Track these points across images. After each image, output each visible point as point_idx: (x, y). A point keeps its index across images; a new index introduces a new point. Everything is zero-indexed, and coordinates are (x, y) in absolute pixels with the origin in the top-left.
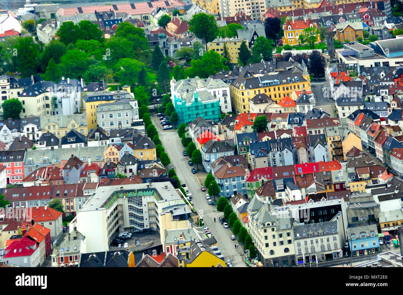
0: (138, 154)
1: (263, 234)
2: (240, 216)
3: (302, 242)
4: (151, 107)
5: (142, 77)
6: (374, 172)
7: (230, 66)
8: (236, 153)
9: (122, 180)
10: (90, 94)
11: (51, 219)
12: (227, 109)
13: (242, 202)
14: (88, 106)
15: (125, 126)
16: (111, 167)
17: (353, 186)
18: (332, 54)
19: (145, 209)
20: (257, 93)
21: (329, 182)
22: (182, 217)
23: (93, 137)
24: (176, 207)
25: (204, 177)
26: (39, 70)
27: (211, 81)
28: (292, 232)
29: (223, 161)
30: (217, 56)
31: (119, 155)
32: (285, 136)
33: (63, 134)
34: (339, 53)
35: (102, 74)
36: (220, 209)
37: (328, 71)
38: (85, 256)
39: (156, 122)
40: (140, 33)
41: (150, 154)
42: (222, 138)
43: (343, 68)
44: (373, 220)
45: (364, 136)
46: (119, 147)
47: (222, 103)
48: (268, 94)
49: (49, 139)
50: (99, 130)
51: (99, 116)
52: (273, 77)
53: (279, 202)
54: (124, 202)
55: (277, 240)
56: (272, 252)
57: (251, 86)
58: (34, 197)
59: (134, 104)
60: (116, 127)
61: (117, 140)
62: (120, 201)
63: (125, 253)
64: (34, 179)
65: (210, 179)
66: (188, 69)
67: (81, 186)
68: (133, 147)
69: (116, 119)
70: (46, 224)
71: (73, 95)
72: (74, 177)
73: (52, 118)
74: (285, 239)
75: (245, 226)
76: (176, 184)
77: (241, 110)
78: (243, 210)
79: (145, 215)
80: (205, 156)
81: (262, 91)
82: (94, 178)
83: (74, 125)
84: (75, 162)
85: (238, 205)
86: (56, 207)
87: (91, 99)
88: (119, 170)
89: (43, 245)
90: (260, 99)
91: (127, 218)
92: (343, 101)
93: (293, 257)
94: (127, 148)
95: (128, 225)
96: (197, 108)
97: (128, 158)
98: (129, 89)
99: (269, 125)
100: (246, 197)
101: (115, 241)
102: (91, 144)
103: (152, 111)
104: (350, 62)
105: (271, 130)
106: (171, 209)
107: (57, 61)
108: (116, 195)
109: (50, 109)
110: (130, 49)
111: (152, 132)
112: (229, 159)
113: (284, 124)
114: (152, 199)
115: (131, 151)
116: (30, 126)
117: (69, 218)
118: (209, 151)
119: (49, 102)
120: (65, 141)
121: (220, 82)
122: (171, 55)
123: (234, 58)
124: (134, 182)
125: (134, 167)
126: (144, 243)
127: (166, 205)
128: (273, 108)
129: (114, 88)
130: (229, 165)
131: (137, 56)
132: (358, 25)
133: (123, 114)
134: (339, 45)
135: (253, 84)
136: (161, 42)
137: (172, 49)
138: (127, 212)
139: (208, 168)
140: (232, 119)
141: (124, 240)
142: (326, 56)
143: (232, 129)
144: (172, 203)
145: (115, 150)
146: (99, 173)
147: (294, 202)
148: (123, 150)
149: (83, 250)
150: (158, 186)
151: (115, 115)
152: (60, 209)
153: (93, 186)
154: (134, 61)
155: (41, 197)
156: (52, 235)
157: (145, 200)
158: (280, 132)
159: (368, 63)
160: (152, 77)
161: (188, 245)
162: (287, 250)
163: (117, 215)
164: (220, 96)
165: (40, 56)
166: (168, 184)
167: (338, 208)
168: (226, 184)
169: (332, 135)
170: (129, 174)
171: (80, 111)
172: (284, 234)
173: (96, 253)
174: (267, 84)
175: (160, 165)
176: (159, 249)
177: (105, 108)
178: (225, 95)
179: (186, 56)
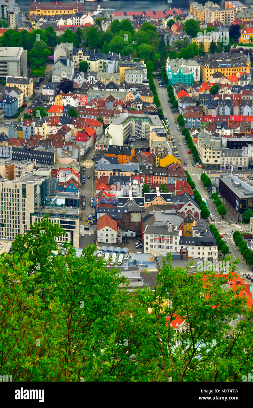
0: (144, 99)
1: (204, 150)
2: (193, 139)
3: (226, 158)
4: (155, 73)
5: (151, 55)
7: (204, 53)
8: (198, 105)
9: (134, 111)
10: (123, 62)
11: (98, 126)
12: (197, 79)
13: (196, 132)
14: (121, 69)
15: (139, 82)
16: (129, 103)
19: (143, 128)
20: (216, 71)
21: (249, 128)
22: (161, 135)
23: (121, 87)
24: (160, 129)
25: (177, 116)
26: (99, 47)
27: (190, 61)
28: (220, 152)
29: (189, 108)
30: (196, 46)
31: (134, 98)
32: (228, 98)
33: (107, 83)
35: (130, 52)
36: (183, 134)
38: (111, 146)
39: (156, 81)
40: (154, 29)
41: (150, 99)
42: (191, 95)
46: (134, 94)
47: (194, 75)
48: (223, 72)
49: (100, 85)
50: (125, 83)
51: (126, 75)
52: (228, 62)
53: (217, 135)
54: (133, 123)
55: (211, 155)
56: (208, 161)
57: (213, 67)
58: (90, 114)
59: (145, 71)
60: (134, 82)
61: (134, 90)
62: (131, 122)
63: (130, 149)
64: (91, 105)
65: (181, 117)
66: (178, 53)
67: (113, 111)
68: (142, 94)
69: (135, 78)
70: (95, 128)
71: (114, 62)
72: (110, 106)
73: (103, 74)
74: (216, 155)
75: (196, 145)
76: (162, 117)
77: (205, 80)
78: (196, 136)
79: (143, 131)
80: (180, 105)
81: (219, 70)
82: (120, 108)
83: (113, 79)
84: (111, 98)
85: (194, 133)
86: (100, 120)
87: (122, 65)
88: (133, 106)
89: (92, 138)
90: (217, 75)
91: (134, 131)
93: (219, 165)
94: (138, 95)
95: (134, 135)
96: (180, 76)
97: (138, 100)
98: (143, 62)
99: (220, 91)
100: (199, 130)
101: (126, 142)
102: (121, 90)
103: (155, 76)
105: (220, 94)
106: (156, 130)
107: (108, 42)
108: (129, 118)
109: (102, 69)
110: (147, 38)
111: (153, 88)
112: (193, 107)
113: (229, 91)
114: (148, 123)
115: (140, 96)
116: (92, 77)
117: (105, 127)
118: (183, 102)
119: (102, 65)
120: (108, 87)
121: (195, 62)
122: (171, 44)
123: (207, 49)
124: (140, 113)
125: (141, 105)
126: (141, 146)
127: (154, 127)
128: (224, 81)
129: (135, 61)
130: (192, 111)
131: (150, 43)
133: (139, 75)
135: (214, 65)
136: (166, 36)
137: (171, 40)
138: (134, 128)
139: (181, 111)
140: (199, 85)
141: (131, 142)
143: (197, 91)
144: (158, 127)
145: (132, 95)
146: (123, 106)
147: (225, 136)
148: (136, 96)
149: (111, 143)
150: (152, 117)
151: (135, 75)
152: (102, 121)
153: (119, 112)
154: (149, 46)
155: (93, 114)
156: (97, 133)
157: (144, 123)
158: (226, 96)
160: (157, 55)
161: (162, 149)
162: (216, 161)
163: (129, 129)
164: (194, 71)
165: (100, 38)
166: (157, 116)
167: (251, 143)
168: (189, 121)
170: (138, 109)
171: (117, 71)
172: (216, 152)
173: (116, 146)
174: (223, 66)
175: (154, 106)
176: (148, 150)
177: (130, 71)
178: (197, 70)
179: (179, 45)
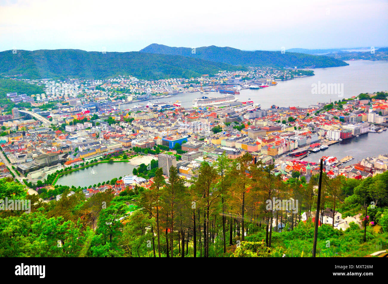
1: (12, 160)
2: (8, 157)
3: (18, 161)
6: (33, 149)
7: (8, 134)
12: (7, 141)
13: (9, 155)
17: (28, 152)
18: (27, 131)
21: (24, 152)
27: (4, 137)
28: (17, 159)
29: (5, 149)
30: (6, 133)
32: (17, 145)
34: (28, 131)
37: (26, 134)
42: (6, 146)
43: (28, 133)
44: (31, 157)
45: (32, 144)
52: (16, 136)
53: (15, 155)
56: (13, 162)
74: (15, 160)
75: (9, 159)
77: (10, 141)
90: (13, 139)
92: (28, 139)
99: (14, 143)
104: (30, 132)
112: (7, 149)
113: (17, 143)
121: (6, 137)
128: (15, 141)
132: (33, 126)
134: (29, 130)
135: (12, 137)
140: (8, 143)
142: (26, 132)
147: (17, 155)
159: (33, 132)
162: (15, 162)
164: (6, 139)
167: (25, 155)
168: (6, 153)
169: (25, 144)
174: (14, 137)
